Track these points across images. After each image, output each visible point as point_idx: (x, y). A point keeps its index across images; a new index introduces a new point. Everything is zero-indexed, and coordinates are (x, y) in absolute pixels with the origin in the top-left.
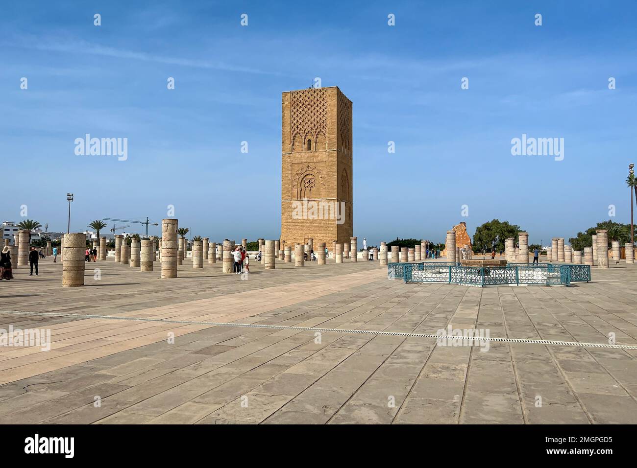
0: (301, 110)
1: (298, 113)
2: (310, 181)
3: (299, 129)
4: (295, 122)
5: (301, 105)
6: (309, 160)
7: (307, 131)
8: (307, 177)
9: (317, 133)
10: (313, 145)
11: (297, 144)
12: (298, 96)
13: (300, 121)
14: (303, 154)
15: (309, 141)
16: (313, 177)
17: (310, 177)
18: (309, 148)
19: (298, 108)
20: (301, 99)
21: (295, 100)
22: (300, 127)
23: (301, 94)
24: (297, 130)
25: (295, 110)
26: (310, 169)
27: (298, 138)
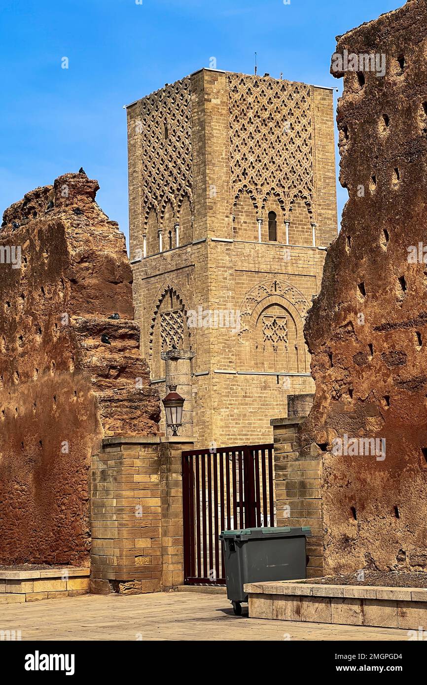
0: (251, 129)
1: (244, 135)
2: (275, 323)
3: (248, 178)
4: (238, 157)
5: (250, 114)
6: (276, 267)
7: (266, 189)
8: (270, 312)
9: (291, 199)
10: (282, 229)
11: (243, 218)
12: (242, 89)
13: (252, 159)
14: (261, 248)
15: (272, 215)
16: (283, 313)
17: (276, 311)
18: (273, 236)
19: (245, 122)
20: (250, 99)
21: (237, 96)
22: (251, 173)
23: (250, 85)
24: (245, 182)
25: (237, 126)
26: (278, 292)
27: (246, 203)
